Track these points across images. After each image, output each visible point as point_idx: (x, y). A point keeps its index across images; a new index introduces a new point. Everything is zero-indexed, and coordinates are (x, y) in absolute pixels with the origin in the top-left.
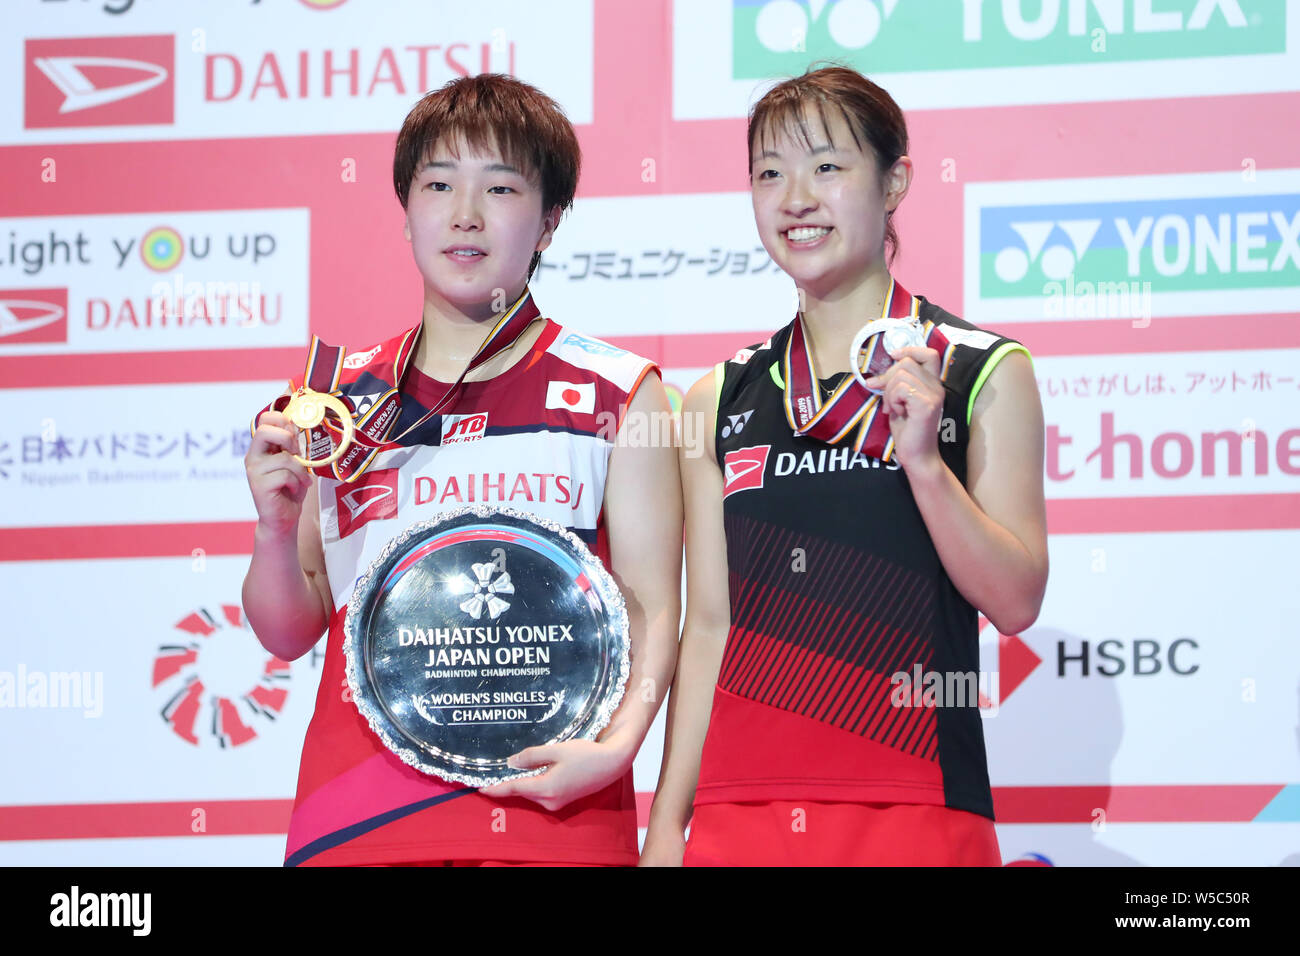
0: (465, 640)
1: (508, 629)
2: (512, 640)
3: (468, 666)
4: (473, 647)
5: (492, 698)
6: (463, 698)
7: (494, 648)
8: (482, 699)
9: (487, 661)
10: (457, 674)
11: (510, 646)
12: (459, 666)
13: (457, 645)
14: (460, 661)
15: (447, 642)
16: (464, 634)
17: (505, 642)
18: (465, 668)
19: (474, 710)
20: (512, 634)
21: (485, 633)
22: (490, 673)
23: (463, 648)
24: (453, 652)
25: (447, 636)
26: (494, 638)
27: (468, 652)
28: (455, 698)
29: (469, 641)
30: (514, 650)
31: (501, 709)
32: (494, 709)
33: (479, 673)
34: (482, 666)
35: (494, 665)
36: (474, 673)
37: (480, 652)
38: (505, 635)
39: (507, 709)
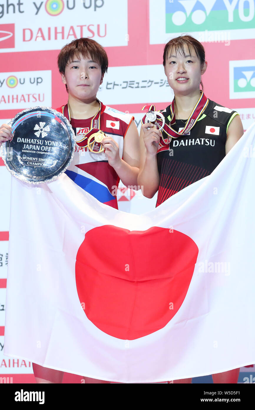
0: (34, 142)
1: (46, 141)
2: (46, 144)
3: (34, 150)
4: (36, 145)
5: (38, 159)
6: (31, 159)
7: (41, 146)
8: (36, 159)
9: (39, 149)
10: (30, 152)
11: (45, 146)
12: (31, 150)
13: (32, 144)
14: (31, 148)
15: (29, 143)
16: (34, 141)
17: (44, 145)
18: (33, 150)
19: (33, 162)
20: (46, 143)
21: (39, 141)
22: (39, 152)
23: (33, 145)
24: (30, 145)
25: (29, 141)
26: (42, 143)
27: (34, 146)
28: (29, 158)
29: (35, 143)
30: (46, 147)
31: (40, 163)
32: (38, 162)
33: (36, 152)
34: (37, 150)
35: (40, 151)
36: (35, 152)
37: (37, 146)
38: (44, 142)
39: (41, 163)
